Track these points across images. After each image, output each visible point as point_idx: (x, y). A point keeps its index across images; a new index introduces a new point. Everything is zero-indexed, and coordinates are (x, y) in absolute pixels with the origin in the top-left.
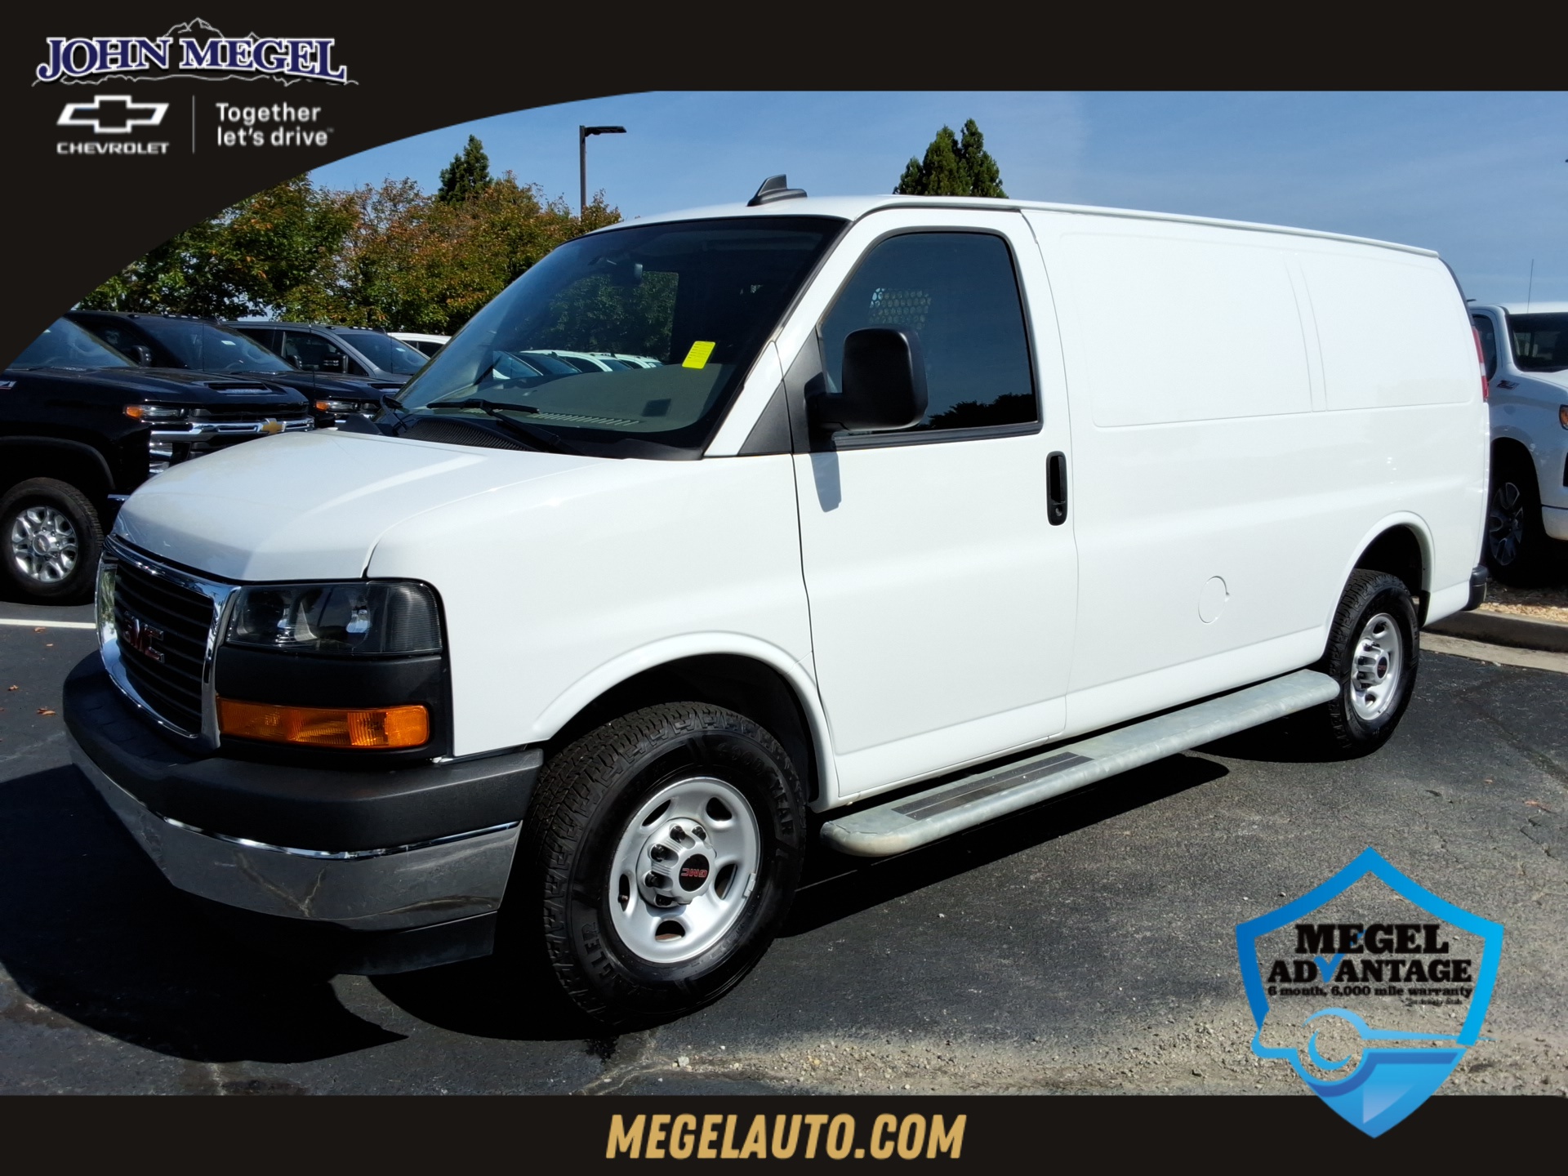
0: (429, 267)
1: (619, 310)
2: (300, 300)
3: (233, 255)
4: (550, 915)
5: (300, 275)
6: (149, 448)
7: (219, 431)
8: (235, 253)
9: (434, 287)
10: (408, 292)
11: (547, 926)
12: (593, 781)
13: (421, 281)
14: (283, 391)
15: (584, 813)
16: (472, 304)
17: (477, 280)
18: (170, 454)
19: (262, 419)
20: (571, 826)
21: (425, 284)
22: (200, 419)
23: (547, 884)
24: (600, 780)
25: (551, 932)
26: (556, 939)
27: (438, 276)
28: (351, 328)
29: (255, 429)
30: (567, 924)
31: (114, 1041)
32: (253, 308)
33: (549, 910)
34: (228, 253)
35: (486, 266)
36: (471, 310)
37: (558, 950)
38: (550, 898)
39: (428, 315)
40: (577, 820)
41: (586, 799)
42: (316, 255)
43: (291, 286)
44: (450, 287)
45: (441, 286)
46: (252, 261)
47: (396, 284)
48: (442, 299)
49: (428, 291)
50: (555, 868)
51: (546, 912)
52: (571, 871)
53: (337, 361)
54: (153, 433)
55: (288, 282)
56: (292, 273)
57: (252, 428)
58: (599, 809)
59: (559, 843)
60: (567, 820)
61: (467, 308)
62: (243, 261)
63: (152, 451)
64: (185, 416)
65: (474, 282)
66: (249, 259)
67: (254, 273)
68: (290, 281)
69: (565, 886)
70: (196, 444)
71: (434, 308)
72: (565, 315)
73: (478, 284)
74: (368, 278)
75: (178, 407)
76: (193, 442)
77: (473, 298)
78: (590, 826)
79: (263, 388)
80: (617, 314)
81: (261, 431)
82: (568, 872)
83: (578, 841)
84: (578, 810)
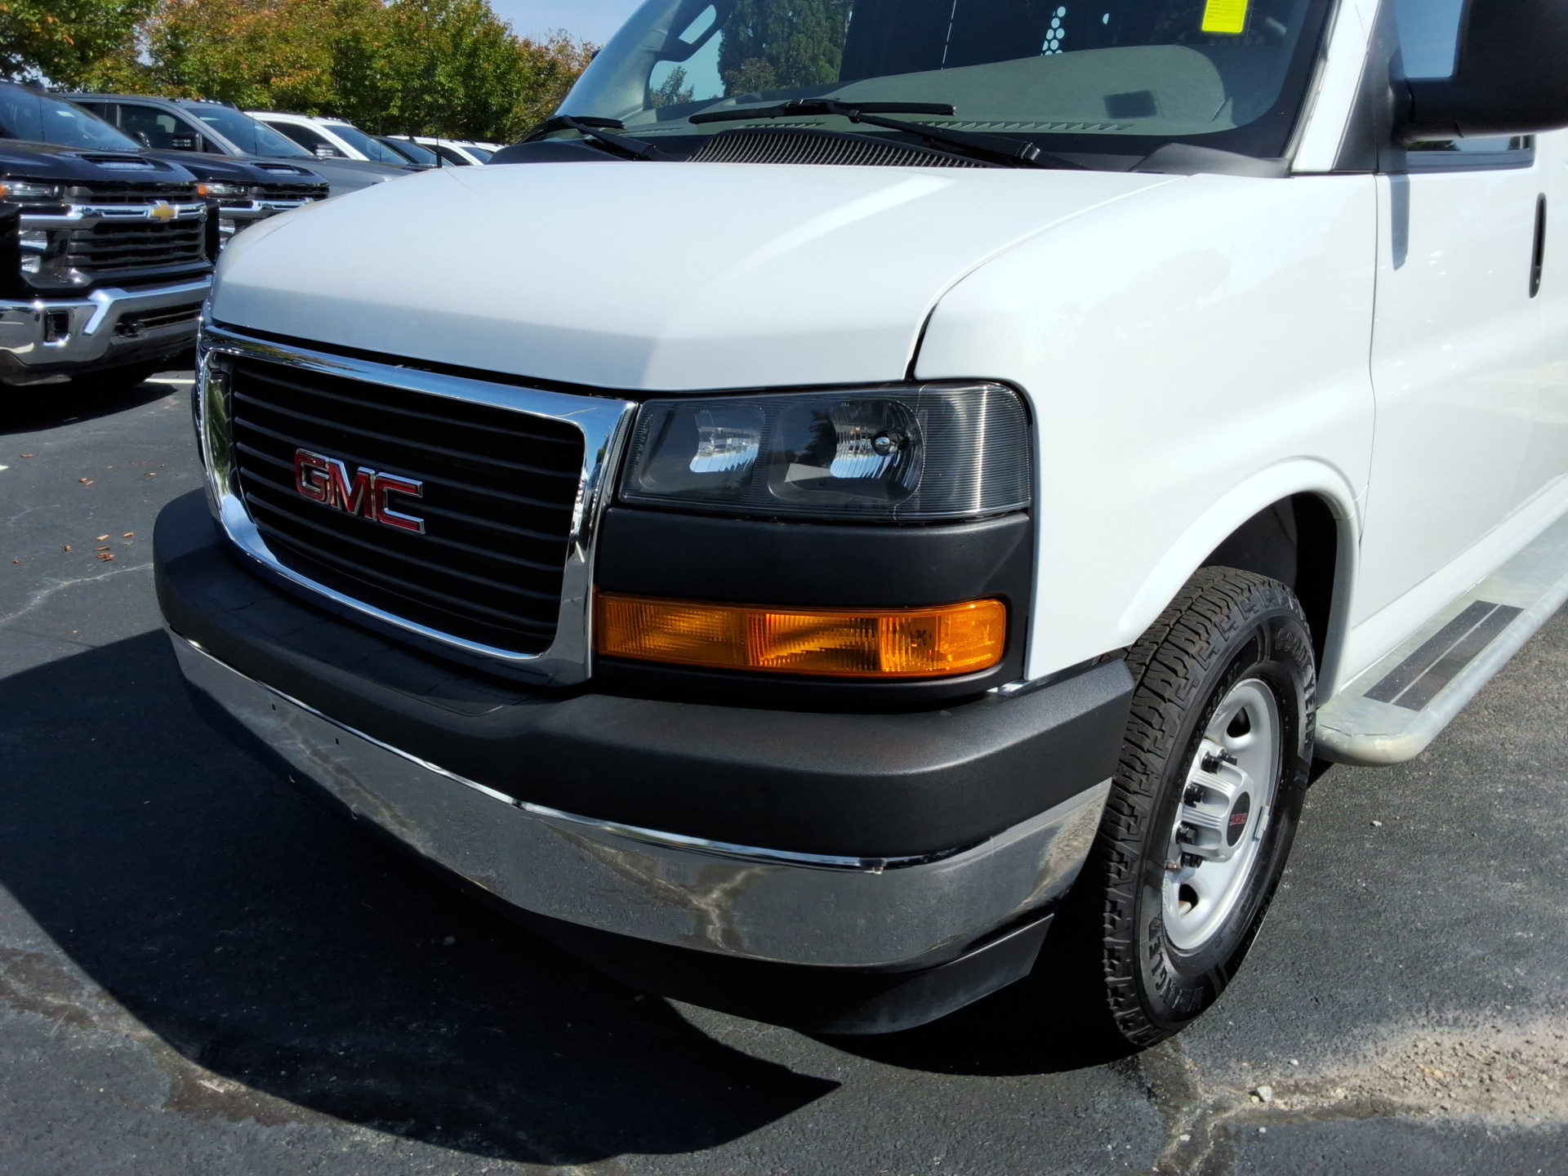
0: (251, 39)
1: (461, 92)
2: (99, 78)
3: (30, 14)
4: (1114, 909)
5: (105, 46)
6: (18, 238)
7: (104, 215)
8: (32, 12)
9: (256, 63)
10: (227, 69)
11: (1107, 926)
12: (1165, 702)
13: (242, 55)
14: (169, 168)
15: (1159, 753)
16: (302, 83)
17: (305, 56)
18: (43, 245)
19: (151, 200)
20: (1144, 773)
21: (247, 59)
22: (80, 199)
23: (1112, 864)
24: (1174, 699)
25: (1111, 935)
26: (1118, 944)
27: (261, 49)
28: (198, 101)
29: (145, 214)
30: (1134, 921)
31: (387, 1139)
32: (51, 86)
33: (1114, 904)
34: (22, 11)
35: (314, 39)
36: (300, 90)
37: (1118, 959)
38: (1116, 886)
39: (250, 96)
40: (1152, 764)
41: (1161, 730)
42: (130, 17)
43: (95, 58)
44: (274, 64)
45: (263, 61)
46: (54, 23)
47: (215, 57)
48: (265, 80)
49: (250, 68)
50: (1123, 840)
51: (1108, 906)
52: (1145, 843)
53: (189, 141)
54: (23, 217)
55: (91, 54)
56: (95, 43)
57: (142, 213)
58: (1177, 745)
59: (1130, 801)
60: (1138, 765)
61: (297, 89)
62: (43, 22)
63: (23, 243)
64: (59, 197)
65: (302, 58)
66: (50, 20)
67: (58, 37)
68: (94, 53)
69: (1136, 865)
70: (76, 232)
71: (257, 89)
72: (398, 98)
73: (305, 61)
74: (178, 52)
75: (51, 183)
76: (73, 230)
77: (302, 76)
78: (1168, 773)
79: (144, 163)
80: (459, 98)
81: (151, 217)
82: (1141, 845)
83: (1154, 797)
84: (1152, 749)
